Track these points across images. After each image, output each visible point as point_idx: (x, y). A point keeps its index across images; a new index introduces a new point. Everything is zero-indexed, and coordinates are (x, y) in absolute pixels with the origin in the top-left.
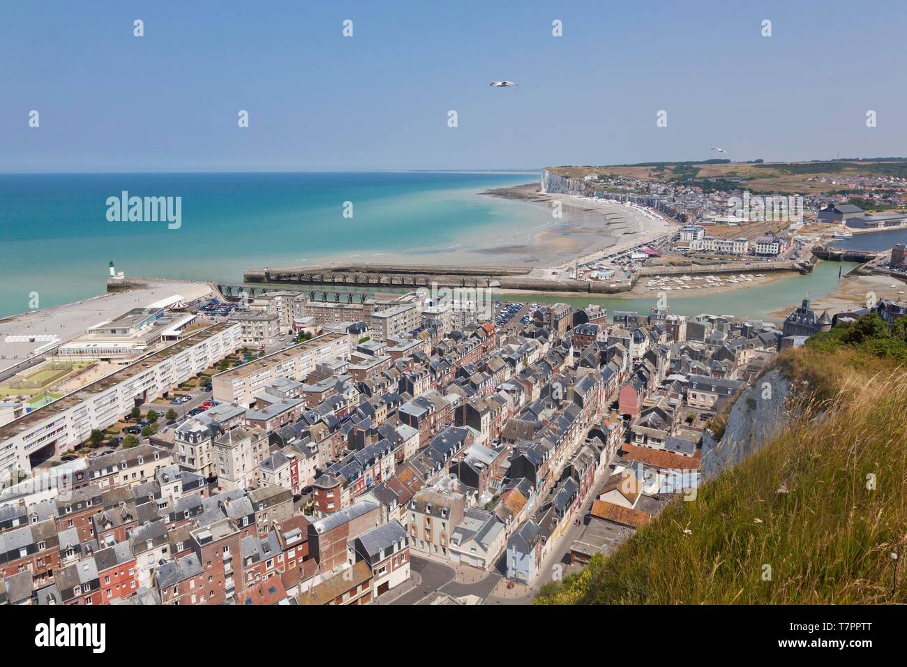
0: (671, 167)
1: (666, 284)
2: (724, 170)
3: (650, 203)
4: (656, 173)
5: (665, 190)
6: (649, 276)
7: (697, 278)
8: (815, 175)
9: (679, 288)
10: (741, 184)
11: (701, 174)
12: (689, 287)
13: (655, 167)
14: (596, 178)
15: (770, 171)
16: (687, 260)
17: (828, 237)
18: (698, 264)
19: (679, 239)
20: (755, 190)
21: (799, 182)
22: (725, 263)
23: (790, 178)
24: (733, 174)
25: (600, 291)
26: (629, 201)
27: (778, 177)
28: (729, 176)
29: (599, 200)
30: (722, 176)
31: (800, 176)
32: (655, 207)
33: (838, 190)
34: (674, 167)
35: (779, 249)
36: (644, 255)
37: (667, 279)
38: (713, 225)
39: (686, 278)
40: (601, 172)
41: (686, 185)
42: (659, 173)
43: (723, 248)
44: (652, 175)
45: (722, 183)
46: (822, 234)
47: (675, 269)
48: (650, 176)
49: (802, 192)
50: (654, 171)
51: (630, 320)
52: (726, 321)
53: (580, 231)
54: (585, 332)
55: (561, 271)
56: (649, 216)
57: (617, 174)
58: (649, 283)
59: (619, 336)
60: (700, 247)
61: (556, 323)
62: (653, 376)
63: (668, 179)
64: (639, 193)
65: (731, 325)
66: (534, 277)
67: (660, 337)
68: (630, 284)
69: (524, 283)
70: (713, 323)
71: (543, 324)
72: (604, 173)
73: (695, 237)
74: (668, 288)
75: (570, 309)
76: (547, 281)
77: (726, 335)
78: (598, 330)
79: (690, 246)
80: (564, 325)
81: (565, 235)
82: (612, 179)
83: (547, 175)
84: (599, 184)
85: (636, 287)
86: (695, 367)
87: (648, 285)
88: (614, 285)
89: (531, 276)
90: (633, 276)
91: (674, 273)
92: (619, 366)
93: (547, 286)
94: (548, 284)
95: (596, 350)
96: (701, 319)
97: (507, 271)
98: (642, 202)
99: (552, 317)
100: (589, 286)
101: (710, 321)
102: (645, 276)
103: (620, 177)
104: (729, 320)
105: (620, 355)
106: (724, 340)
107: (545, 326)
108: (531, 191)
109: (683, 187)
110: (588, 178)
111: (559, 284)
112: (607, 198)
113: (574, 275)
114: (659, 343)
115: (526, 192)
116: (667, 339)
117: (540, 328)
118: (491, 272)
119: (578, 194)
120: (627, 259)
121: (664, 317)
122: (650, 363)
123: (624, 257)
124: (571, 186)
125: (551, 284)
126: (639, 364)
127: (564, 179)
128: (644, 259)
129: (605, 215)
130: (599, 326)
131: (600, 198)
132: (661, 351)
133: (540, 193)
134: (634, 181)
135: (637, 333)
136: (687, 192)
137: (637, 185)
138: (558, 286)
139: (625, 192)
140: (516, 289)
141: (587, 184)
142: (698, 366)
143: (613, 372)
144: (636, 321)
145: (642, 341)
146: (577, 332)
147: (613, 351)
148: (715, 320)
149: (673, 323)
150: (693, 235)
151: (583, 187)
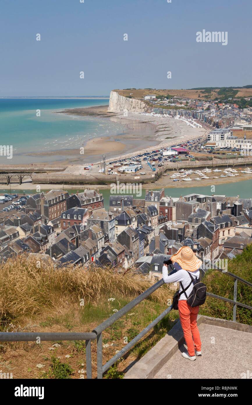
0: (217, 90)
1: (189, 175)
3: (194, 116)
4: (204, 95)
5: (209, 106)
6: (175, 169)
7: (217, 170)
9: (198, 179)
11: (239, 95)
12: (208, 178)
13: (203, 90)
14: (155, 97)
16: (212, 155)
18: (219, 158)
19: (209, 140)
22: (242, 158)
29: (155, 115)
32: (199, 118)
34: (219, 90)
36: (174, 153)
38: (241, 130)
39: (208, 170)
40: (159, 93)
41: (226, 103)
42: (207, 94)
43: (244, 146)
44: (201, 96)
47: (198, 163)
48: (199, 97)
50: (203, 92)
51: (126, 204)
52: (214, 200)
53: (130, 138)
54: (72, 217)
55: (93, 167)
56: (192, 125)
57: (173, 95)
58: (174, 176)
59: (98, 219)
60: (225, 145)
61: (46, 209)
62: (123, 260)
63: (213, 99)
64: (188, 109)
65: (222, 204)
66: (67, 173)
67: (150, 219)
68: (153, 176)
69: (54, 178)
70: (201, 202)
71: (33, 211)
72: (161, 94)
73: (222, 138)
74: (189, 179)
75: (67, 195)
76: (76, 176)
77: (209, 213)
78: (84, 214)
79: (217, 145)
80: (57, 211)
81: (116, 140)
82: (167, 98)
83: (114, 96)
84: (156, 102)
85: (160, 179)
86: (171, 247)
87: (172, 177)
88: (139, 177)
89: (65, 172)
90: (158, 170)
91: (197, 166)
92: (91, 250)
93: (76, 180)
94: (78, 178)
95: (72, 234)
96: (190, 199)
97: (45, 169)
98: (189, 115)
99: (42, 203)
100: (116, 178)
101: (199, 200)
102: (171, 170)
103: (175, 97)
104: (220, 200)
105: (94, 238)
106: (206, 217)
107: (31, 213)
108: (103, 110)
109: (224, 104)
110: (147, 98)
111: (87, 178)
112: (162, 113)
113: (103, 170)
114: (149, 225)
115: (98, 111)
116: (159, 221)
117: (26, 215)
118: (29, 170)
119: (139, 111)
120: (159, 156)
121: (159, 199)
122: (120, 245)
123: (156, 155)
124: (134, 105)
125: (80, 178)
126: (106, 246)
127: (128, 99)
128: (173, 156)
129: (156, 126)
130: (86, 209)
131: (156, 113)
132: (140, 232)
133: (109, 111)
134: (185, 100)
135: (122, 215)
136: (226, 108)
137: (187, 103)
138: (87, 180)
139: (176, 108)
140: (47, 184)
141: (147, 102)
142: (174, 246)
143: (79, 257)
144: (131, 204)
145: (128, 223)
146: (64, 218)
147: (87, 234)
148: (203, 199)
149: (166, 205)
150: (220, 137)
151: (144, 105)
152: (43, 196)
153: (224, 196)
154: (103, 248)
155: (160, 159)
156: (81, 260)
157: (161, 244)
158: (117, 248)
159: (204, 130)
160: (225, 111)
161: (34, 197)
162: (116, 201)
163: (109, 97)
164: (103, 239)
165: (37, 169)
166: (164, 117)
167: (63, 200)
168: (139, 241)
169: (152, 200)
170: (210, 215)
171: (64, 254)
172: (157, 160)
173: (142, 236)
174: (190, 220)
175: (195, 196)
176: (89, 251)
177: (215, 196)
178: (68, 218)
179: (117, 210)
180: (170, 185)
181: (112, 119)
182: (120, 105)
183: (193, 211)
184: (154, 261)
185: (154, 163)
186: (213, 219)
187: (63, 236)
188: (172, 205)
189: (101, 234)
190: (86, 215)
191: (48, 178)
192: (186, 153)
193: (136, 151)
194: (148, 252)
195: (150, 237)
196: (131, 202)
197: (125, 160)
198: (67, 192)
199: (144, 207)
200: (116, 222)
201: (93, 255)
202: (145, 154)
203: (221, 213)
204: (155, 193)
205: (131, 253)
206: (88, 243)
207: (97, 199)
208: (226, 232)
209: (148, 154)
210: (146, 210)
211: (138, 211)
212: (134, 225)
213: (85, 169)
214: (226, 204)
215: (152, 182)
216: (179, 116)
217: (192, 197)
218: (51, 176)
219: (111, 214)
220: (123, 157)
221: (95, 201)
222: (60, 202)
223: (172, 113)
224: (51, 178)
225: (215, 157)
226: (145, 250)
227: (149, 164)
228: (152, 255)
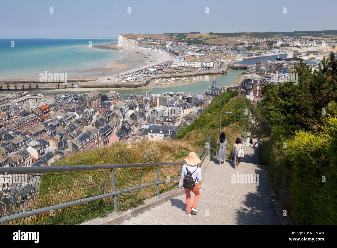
0: (176, 35)
1: (164, 82)
2: (197, 36)
3: (165, 49)
4: (169, 37)
5: (172, 44)
6: (156, 78)
7: (178, 78)
8: (231, 38)
9: (168, 83)
10: (203, 41)
11: (188, 37)
12: (174, 83)
13: (169, 35)
14: (143, 38)
15: (215, 36)
16: (175, 71)
17: (234, 60)
18: (179, 72)
19: (173, 62)
20: (208, 44)
21: (225, 40)
22: (191, 71)
23: (222, 39)
24: (200, 37)
25: (130, 87)
26: (156, 48)
27: (218, 38)
28: (199, 38)
29: (144, 48)
30: (196, 38)
31: (226, 38)
32: (167, 50)
33: (240, 43)
34: (177, 35)
35: (214, 65)
36: (155, 70)
37: (164, 79)
38: (189, 57)
39: (173, 79)
40: (145, 36)
41: (181, 42)
42: (171, 37)
43: (191, 65)
44: (168, 38)
45: (196, 40)
46: (232, 59)
47: (168, 75)
48: (167, 38)
49: (226, 44)
50: (169, 36)
51: (132, 98)
52: (178, 95)
53: (131, 61)
54: (104, 106)
55: (112, 78)
56: (164, 54)
57: (153, 37)
58: (156, 82)
59: (119, 107)
60: (181, 65)
61: (90, 102)
62: (134, 127)
63: (174, 39)
64: (161, 45)
65: (182, 97)
66: (98, 82)
67: (146, 106)
68: (145, 82)
69: (91, 84)
70: (172, 96)
71: (83, 103)
72: (147, 37)
73: (180, 61)
74: (164, 84)
75: (100, 94)
76: (103, 83)
77: (176, 102)
78: (111, 104)
79: (177, 65)
80: (96, 103)
81: (123, 63)
82: (150, 39)
83: (121, 38)
84: (144, 41)
85: (149, 84)
86: (158, 120)
87: (155, 83)
88: (137, 83)
89: (97, 81)
90: (147, 79)
91: (168, 77)
92: (116, 123)
93: (103, 85)
94: (104, 84)
95: (106, 115)
96: (166, 95)
97: (85, 79)
98: (162, 49)
99: (87, 99)
100: (125, 84)
101: (171, 95)
102: (154, 79)
103: (154, 38)
104: (181, 95)
105: (117, 117)
106: (175, 104)
107: (82, 104)
108: (114, 46)
109: (180, 42)
110: (139, 39)
111: (110, 84)
112: (147, 47)
113: (118, 79)
114: (146, 109)
115: (112, 46)
116: (150, 106)
117: (79, 106)
118: (77, 80)
119: (135, 46)
120: (147, 71)
121: (150, 95)
122: (131, 120)
123: (146, 71)
124: (132, 43)
125: (106, 84)
126: (124, 121)
127: (128, 39)
128: (155, 71)
129: (145, 55)
130: (112, 102)
131: (144, 47)
132: (141, 113)
133: (118, 46)
134: (160, 40)
135: (131, 104)
136: (181, 44)
137: (161, 42)
138: (109, 85)
139: (155, 45)
140: (87, 88)
141: (139, 41)
142: (159, 119)
143: (110, 127)
144: (135, 98)
145: (135, 108)
146: (100, 106)
147: (114, 115)
148: (173, 94)
149: (154, 98)
150: (179, 60)
151: (137, 43)
152: (87, 95)
153: (183, 93)
154: (123, 122)
155: (148, 73)
156: (112, 129)
157: (152, 119)
158: (130, 122)
159: (170, 57)
160: (181, 46)
161: (83, 96)
162: (127, 97)
163: (118, 38)
164: (122, 117)
165: (81, 79)
166: (149, 50)
167: (99, 97)
168: (141, 117)
169: (146, 96)
170: (176, 103)
171: (102, 126)
172: (147, 73)
173: (143, 115)
174: (167, 106)
175: (169, 93)
176: (115, 124)
177: (178, 93)
178: (103, 107)
179: (128, 102)
180: (154, 87)
181: (120, 51)
182: (124, 42)
183: (168, 101)
184: (150, 128)
185: (145, 75)
186: (178, 105)
187: (101, 116)
188: (156, 98)
189: (121, 115)
190: (112, 105)
191: (88, 85)
192: (161, 70)
193: (135, 69)
194: (146, 123)
195: (147, 115)
196: (135, 97)
197: (129, 74)
198: (100, 93)
199: (142, 100)
200: (128, 108)
201: (117, 126)
202: (140, 70)
203: (182, 101)
204: (147, 92)
205: (137, 124)
206: (114, 119)
207: (117, 96)
208: (185, 111)
209: (142, 70)
210: (143, 101)
211: (139, 102)
212: (138, 109)
213: (108, 79)
214: (184, 97)
215: (145, 86)
216: (157, 49)
217: (167, 94)
218: (89, 83)
219: (125, 104)
220: (128, 72)
221: (116, 97)
222: (97, 98)
223: (153, 47)
224: (89, 84)
225: (177, 72)
226: (144, 122)
227: (143, 76)
228: (149, 125)
